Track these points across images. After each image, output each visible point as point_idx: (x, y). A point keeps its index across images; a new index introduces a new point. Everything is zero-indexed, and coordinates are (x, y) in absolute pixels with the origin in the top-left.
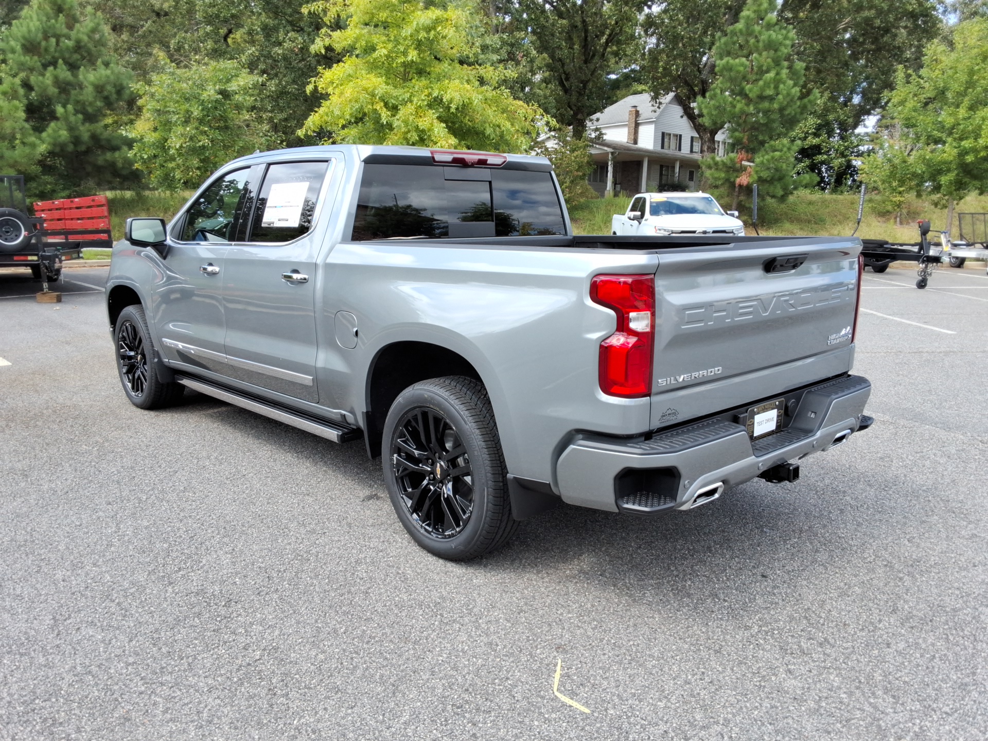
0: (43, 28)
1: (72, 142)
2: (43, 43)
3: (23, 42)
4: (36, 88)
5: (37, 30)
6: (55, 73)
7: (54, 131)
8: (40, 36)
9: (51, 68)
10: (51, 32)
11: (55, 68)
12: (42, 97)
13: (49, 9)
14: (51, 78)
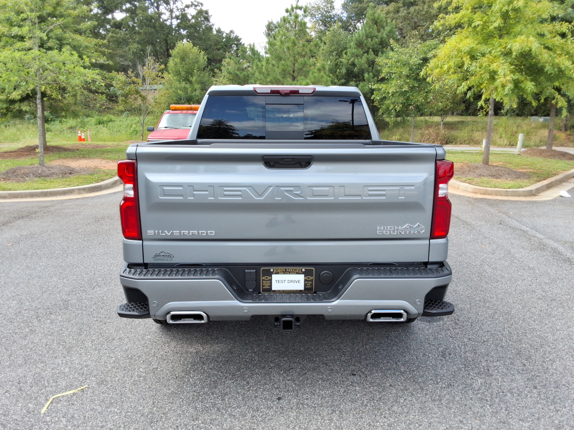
0: (366, 33)
1: (370, 92)
2: (365, 41)
3: (356, 42)
4: (357, 65)
5: (363, 35)
6: (367, 56)
7: (362, 87)
8: (365, 37)
9: (366, 54)
10: (370, 35)
11: (368, 54)
12: (359, 70)
13: (371, 23)
14: (365, 60)
